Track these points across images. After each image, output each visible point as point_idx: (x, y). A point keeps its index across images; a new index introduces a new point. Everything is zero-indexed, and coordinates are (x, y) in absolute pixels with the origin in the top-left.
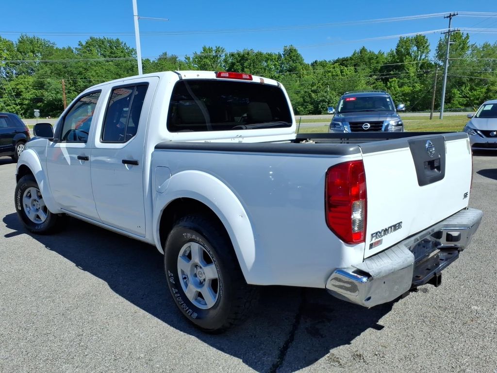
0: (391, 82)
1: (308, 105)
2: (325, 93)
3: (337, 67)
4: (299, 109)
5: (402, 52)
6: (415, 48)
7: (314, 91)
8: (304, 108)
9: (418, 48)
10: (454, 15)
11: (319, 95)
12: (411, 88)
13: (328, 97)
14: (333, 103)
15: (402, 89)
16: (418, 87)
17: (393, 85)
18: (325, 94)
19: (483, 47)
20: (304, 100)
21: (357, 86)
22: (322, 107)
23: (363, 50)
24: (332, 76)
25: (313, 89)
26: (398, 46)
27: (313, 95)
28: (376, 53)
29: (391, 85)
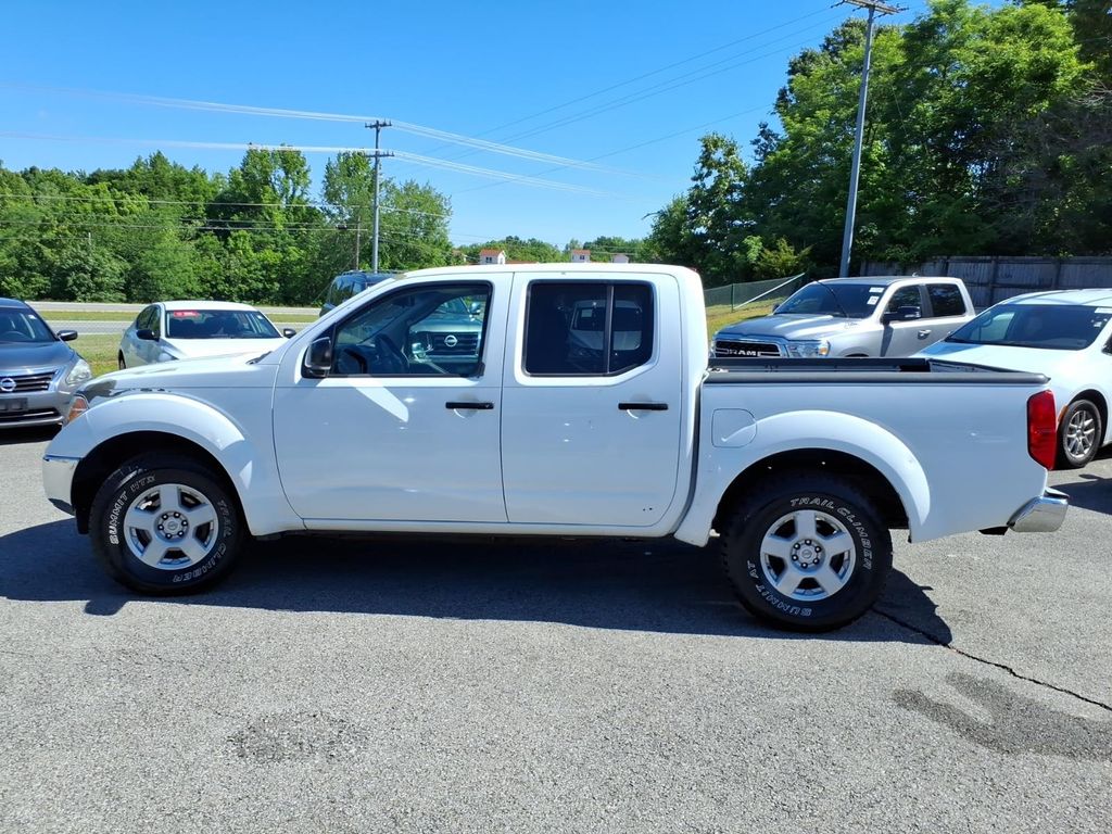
0: (235, 239)
1: (34, 276)
2: (82, 249)
3: (104, 192)
4: (8, 284)
5: (254, 177)
6: (282, 173)
7: (50, 244)
8: (23, 283)
9: (287, 173)
10: (385, 125)
11: (65, 253)
12: (280, 255)
13: (92, 261)
14: (104, 276)
15: (261, 255)
16: (295, 254)
17: (240, 245)
18: (83, 253)
19: (406, 189)
20: (22, 263)
21: (159, 240)
22: (75, 284)
23: (157, 160)
24: (95, 210)
25: (44, 236)
26: (245, 163)
27: (47, 252)
28: (190, 170)
29: (236, 245)
